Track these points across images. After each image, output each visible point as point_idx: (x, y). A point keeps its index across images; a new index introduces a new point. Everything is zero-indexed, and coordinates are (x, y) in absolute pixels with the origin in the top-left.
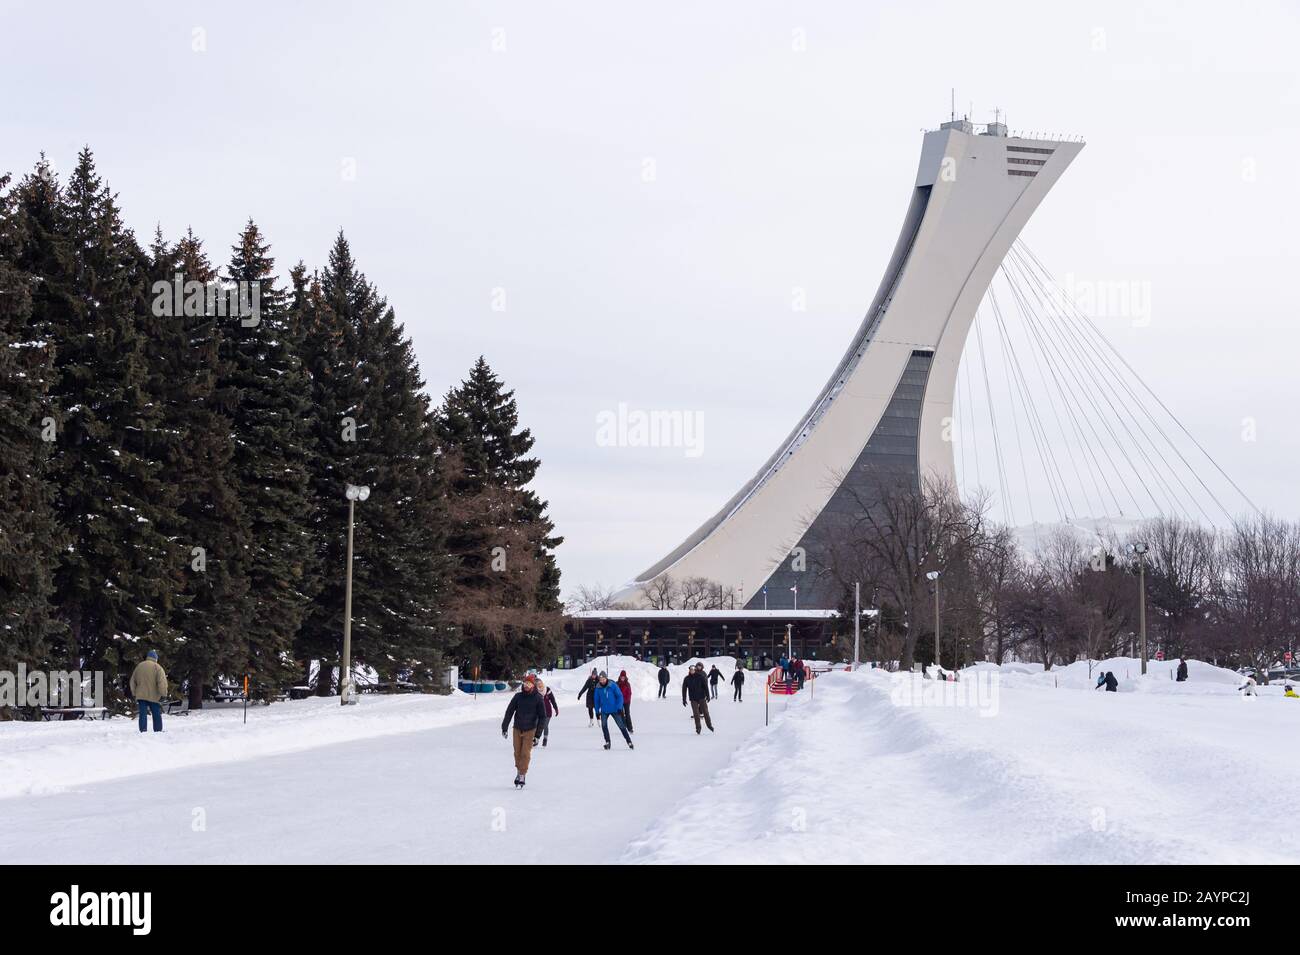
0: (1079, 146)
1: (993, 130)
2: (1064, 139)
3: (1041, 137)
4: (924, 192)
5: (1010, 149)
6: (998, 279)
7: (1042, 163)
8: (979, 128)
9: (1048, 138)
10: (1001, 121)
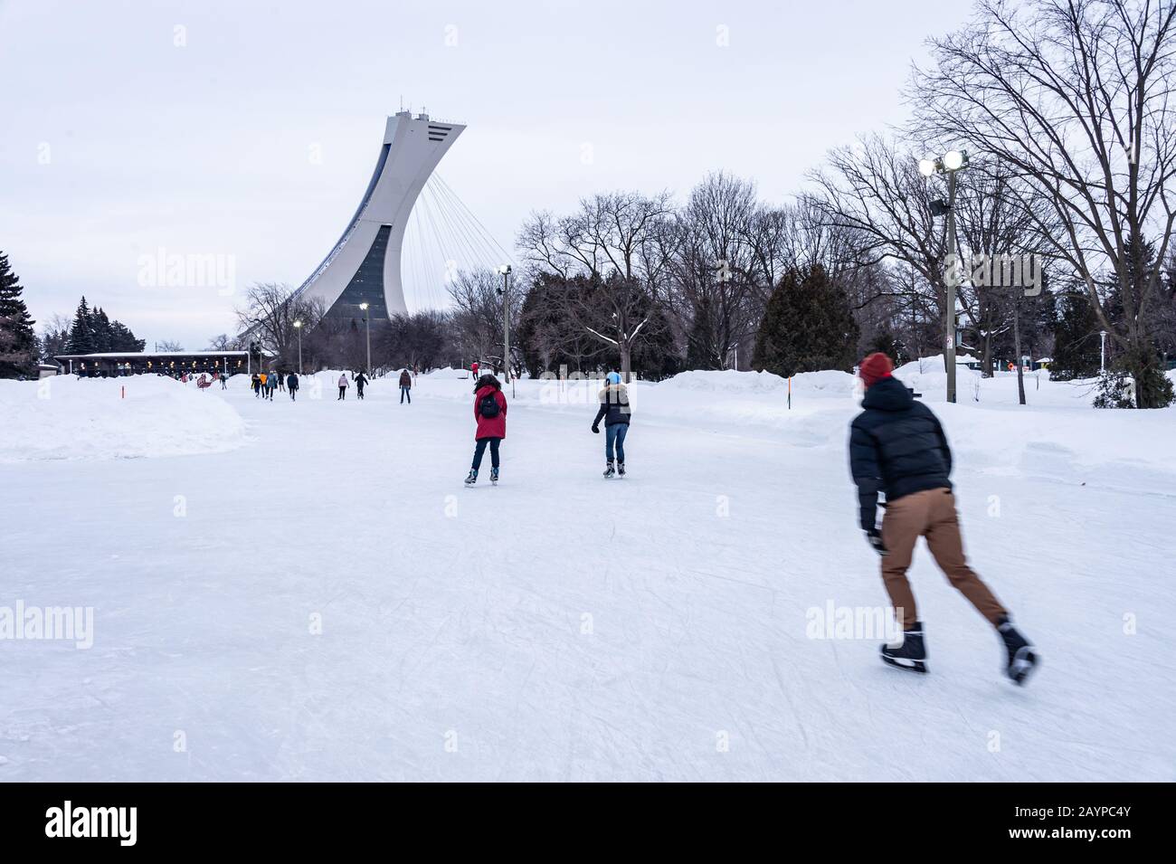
0: (464, 127)
1: (422, 118)
2: (456, 123)
3: (445, 122)
4: (387, 147)
5: (430, 127)
6: (425, 189)
7: (446, 134)
8: (414, 117)
9: (449, 122)
10: (426, 113)
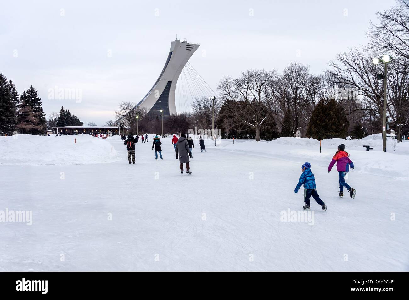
0: (199, 45)
1: (184, 42)
2: (197, 44)
3: (192, 43)
4: (171, 53)
5: (187, 45)
7: (193, 48)
8: (181, 42)
